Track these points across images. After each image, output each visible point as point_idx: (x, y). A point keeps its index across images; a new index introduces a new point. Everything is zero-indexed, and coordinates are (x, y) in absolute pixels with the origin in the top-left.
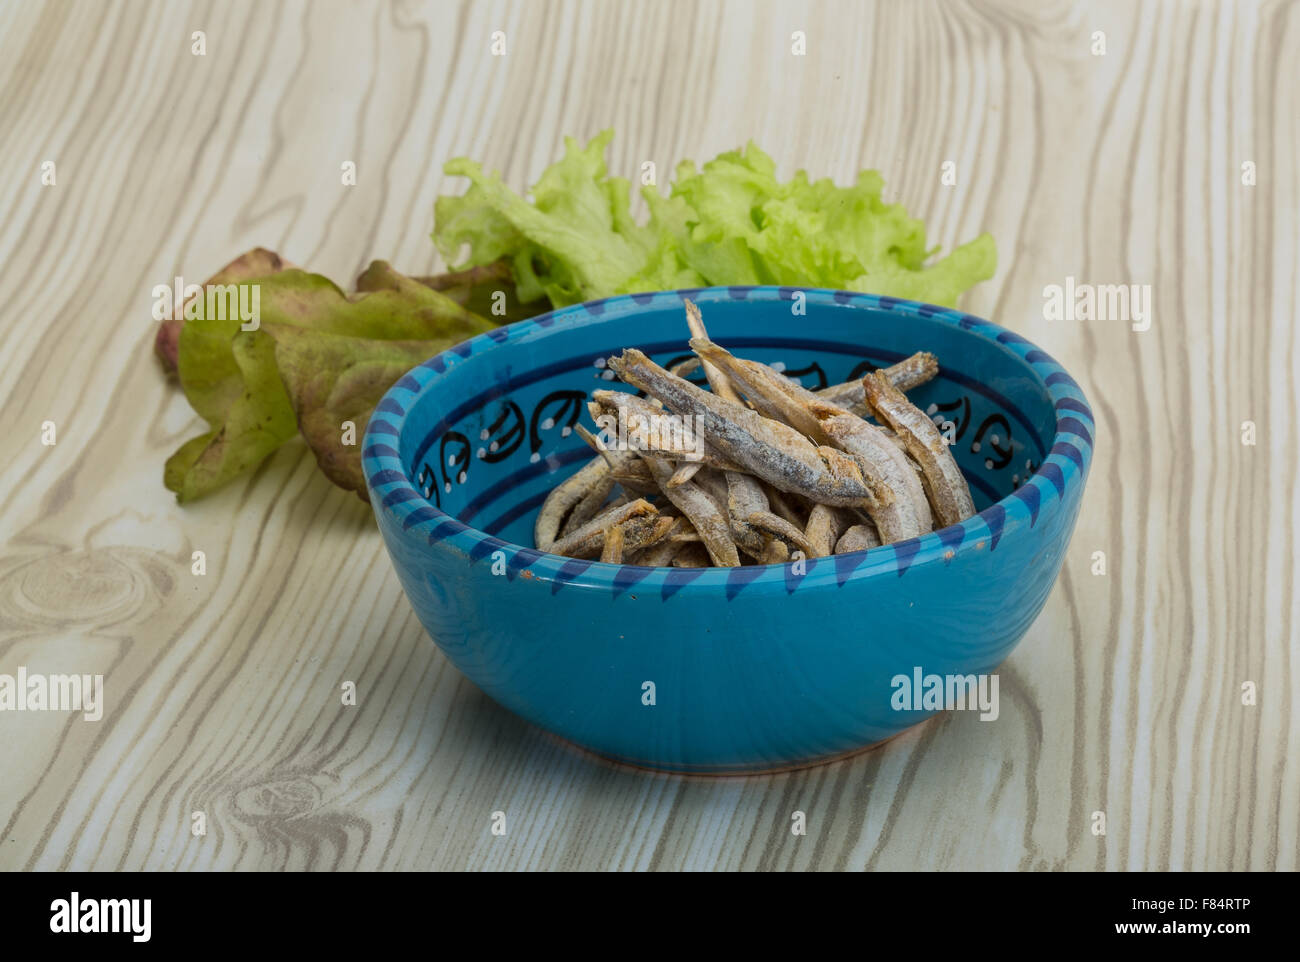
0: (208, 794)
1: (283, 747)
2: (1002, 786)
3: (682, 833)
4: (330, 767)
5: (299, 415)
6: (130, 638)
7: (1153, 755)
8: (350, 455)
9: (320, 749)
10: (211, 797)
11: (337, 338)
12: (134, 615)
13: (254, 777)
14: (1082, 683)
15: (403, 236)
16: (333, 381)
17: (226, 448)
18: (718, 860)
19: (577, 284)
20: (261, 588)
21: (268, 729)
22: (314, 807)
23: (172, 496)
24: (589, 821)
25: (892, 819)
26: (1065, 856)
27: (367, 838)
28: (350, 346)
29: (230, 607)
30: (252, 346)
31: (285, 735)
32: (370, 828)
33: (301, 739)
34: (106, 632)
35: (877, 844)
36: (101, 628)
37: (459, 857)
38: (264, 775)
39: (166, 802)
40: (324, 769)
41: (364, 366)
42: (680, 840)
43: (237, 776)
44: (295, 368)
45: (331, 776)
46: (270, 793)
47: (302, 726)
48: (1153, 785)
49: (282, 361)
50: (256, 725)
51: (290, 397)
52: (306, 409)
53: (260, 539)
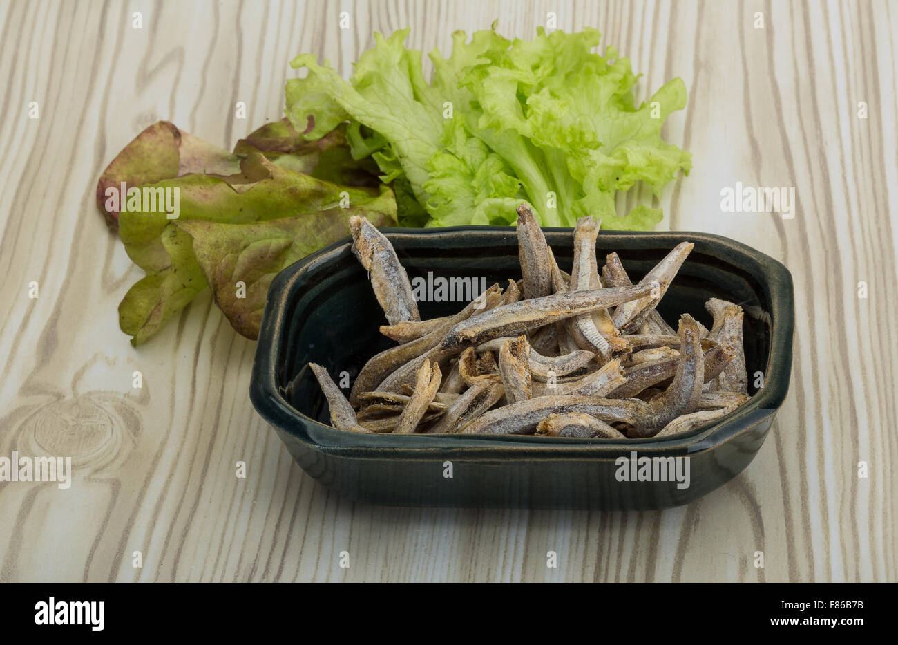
5: (215, 292)
6: (117, 480)
8: (252, 314)
11: (235, 228)
12: (116, 457)
14: (786, 477)
15: (258, 80)
16: (235, 260)
17: (163, 306)
19: (396, 154)
21: (226, 563)
23: (127, 338)
28: (245, 233)
29: (183, 443)
30: (175, 236)
31: (239, 567)
34: (98, 476)
36: (96, 471)
41: (256, 246)
44: (208, 257)
49: (199, 252)
50: (217, 560)
51: (207, 279)
52: (219, 287)
53: (194, 377)
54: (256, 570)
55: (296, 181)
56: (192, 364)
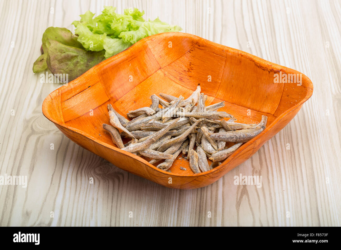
22: (111, 171)
26: (260, 169)
27: (123, 177)
32: (123, 174)
38: (99, 164)
39: (81, 172)
43: (94, 165)
46: (101, 168)
48: (274, 151)
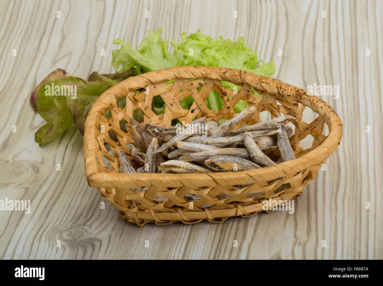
0: (53, 234)
1: (75, 218)
2: (287, 220)
3: (193, 238)
4: (89, 224)
5: (75, 119)
6: (28, 187)
7: (331, 208)
9: (86, 218)
10: (54, 234)
11: (84, 96)
12: (28, 180)
13: (66, 228)
16: (84, 108)
17: (54, 129)
18: (205, 246)
20: (65, 171)
21: (70, 213)
22: (85, 236)
23: (38, 144)
24: (166, 236)
25: (255, 231)
26: (306, 240)
27: (101, 245)
28: (88, 98)
30: (59, 99)
31: (75, 214)
32: (101, 241)
33: (80, 215)
35: (251, 239)
36: (19, 185)
37: (128, 249)
38: (69, 227)
39: (41, 237)
40: (87, 224)
42: (193, 240)
43: (61, 228)
44: (72, 105)
45: (89, 226)
46: (72, 232)
47: (79, 211)
48: (331, 217)
49: (68, 103)
50: (66, 212)
51: (72, 114)
52: (76, 117)
53: (64, 156)
54: (82, 215)
55: (111, 83)
56: (63, 152)
